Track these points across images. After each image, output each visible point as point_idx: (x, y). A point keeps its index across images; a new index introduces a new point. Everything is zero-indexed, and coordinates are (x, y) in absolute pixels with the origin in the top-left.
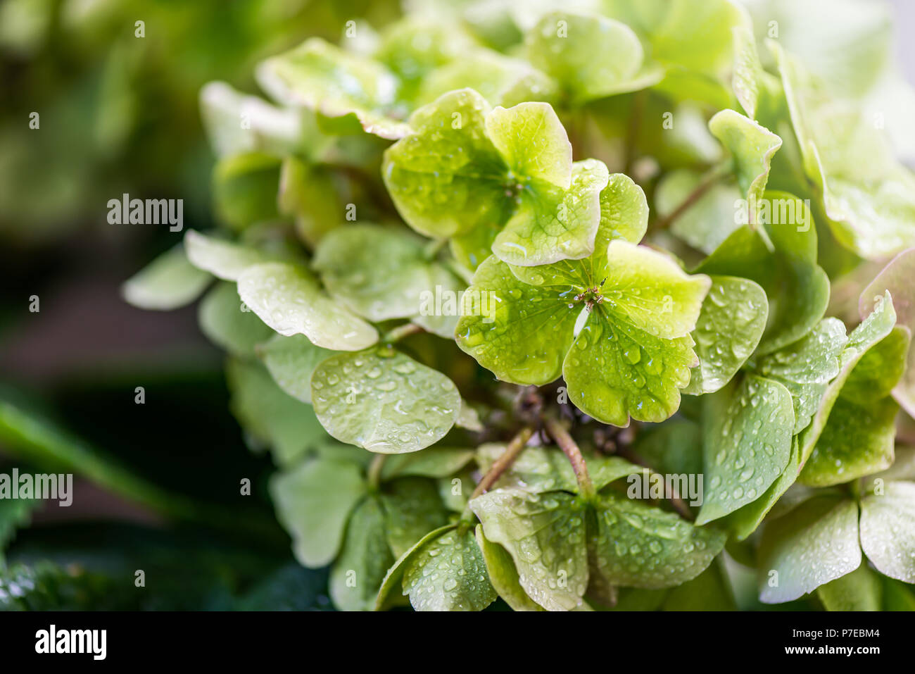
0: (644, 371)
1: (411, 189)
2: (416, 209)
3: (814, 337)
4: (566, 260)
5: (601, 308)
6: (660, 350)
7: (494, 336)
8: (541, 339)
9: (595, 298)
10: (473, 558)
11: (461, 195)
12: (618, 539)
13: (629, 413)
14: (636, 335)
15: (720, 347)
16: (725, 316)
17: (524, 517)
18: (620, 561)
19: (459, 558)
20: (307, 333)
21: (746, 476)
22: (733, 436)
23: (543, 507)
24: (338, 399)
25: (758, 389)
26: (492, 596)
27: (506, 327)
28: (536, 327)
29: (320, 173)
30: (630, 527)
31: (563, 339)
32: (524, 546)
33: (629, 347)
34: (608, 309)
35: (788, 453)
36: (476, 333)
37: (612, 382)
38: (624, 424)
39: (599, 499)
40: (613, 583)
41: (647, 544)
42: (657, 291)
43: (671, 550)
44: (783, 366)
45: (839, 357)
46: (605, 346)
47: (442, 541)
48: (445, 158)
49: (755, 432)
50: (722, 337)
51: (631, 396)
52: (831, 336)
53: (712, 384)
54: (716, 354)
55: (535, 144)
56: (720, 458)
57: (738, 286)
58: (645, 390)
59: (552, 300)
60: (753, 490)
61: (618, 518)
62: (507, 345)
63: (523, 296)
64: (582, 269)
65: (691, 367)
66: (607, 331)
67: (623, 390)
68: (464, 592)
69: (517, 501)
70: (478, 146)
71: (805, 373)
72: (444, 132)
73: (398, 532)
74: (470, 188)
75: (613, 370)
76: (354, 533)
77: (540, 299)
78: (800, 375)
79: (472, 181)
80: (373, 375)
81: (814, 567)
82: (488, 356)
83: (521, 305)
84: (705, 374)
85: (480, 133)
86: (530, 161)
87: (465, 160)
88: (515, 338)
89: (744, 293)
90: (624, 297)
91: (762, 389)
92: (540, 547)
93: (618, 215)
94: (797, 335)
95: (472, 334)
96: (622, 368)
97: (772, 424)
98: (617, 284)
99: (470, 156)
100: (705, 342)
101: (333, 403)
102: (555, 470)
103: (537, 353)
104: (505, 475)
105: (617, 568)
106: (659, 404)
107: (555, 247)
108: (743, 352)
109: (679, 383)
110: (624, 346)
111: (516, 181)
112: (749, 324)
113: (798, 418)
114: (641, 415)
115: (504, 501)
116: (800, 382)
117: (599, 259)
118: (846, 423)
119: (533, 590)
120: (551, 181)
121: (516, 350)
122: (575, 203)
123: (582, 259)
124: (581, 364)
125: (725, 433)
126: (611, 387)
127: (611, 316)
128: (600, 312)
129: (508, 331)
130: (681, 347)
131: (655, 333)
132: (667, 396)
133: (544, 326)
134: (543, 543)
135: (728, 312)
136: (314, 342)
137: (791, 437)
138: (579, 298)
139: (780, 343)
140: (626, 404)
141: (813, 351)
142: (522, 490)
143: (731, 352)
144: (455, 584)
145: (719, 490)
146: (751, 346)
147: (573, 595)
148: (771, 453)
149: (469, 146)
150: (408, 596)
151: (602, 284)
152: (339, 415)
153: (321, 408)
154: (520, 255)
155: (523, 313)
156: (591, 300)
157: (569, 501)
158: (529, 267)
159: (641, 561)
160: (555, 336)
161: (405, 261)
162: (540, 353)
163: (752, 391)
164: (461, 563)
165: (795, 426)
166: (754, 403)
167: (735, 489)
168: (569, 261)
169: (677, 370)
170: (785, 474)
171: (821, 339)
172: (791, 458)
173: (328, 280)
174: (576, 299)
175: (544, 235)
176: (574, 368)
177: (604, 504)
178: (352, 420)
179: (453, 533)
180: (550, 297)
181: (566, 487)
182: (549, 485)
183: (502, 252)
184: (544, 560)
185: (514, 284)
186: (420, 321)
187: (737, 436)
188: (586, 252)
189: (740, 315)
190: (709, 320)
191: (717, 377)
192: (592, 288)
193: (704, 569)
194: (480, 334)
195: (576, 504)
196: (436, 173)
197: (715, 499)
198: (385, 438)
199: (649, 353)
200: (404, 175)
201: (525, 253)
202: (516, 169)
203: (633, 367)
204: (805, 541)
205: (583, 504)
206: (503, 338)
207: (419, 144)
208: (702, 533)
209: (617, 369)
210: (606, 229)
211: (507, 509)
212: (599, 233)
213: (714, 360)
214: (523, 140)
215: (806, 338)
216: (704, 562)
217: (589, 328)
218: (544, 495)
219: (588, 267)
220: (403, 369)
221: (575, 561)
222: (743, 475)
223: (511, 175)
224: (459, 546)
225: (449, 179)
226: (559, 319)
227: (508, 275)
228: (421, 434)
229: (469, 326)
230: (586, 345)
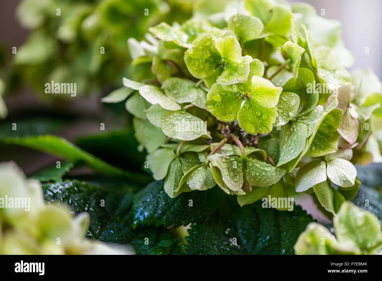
0: (262, 118)
1: (193, 63)
2: (194, 70)
3: (314, 111)
4: (239, 83)
5: (249, 99)
6: (267, 112)
7: (216, 106)
8: (231, 108)
9: (247, 96)
10: (208, 173)
11: (207, 66)
12: (253, 170)
13: (257, 130)
14: (260, 107)
15: (285, 112)
16: (287, 104)
17: (224, 162)
18: (253, 177)
19: (204, 173)
20: (160, 103)
21: (292, 151)
22: (288, 140)
23: (230, 160)
24: (168, 125)
25: (296, 126)
26: (214, 184)
27: (220, 104)
28: (229, 104)
29: (164, 62)
30: (257, 167)
31: (237, 108)
32: (224, 170)
33: (257, 111)
34: (251, 99)
35: (305, 144)
36: (211, 105)
37: (252, 121)
38: (255, 134)
39: (247, 158)
40: (251, 184)
41: (261, 172)
42: (266, 93)
43: (268, 174)
44: (304, 119)
45: (321, 115)
46: (250, 111)
47: (199, 169)
48: (203, 54)
49: (295, 138)
50: (286, 109)
51: (258, 126)
52: (319, 110)
53: (282, 123)
54: (284, 115)
55: (230, 49)
56: (284, 147)
57: (291, 95)
58: (262, 124)
59: (234, 96)
60: (294, 156)
61: (253, 164)
62: (220, 109)
63: (226, 95)
64: (244, 87)
65: (276, 116)
66: (251, 106)
67: (255, 124)
68: (206, 183)
69: (222, 157)
70: (213, 51)
71: (311, 121)
72: (203, 46)
73: (185, 168)
74: (210, 64)
75: (252, 118)
76: (171, 169)
77: (231, 96)
78: (309, 122)
79: (211, 61)
80: (179, 118)
81: (312, 180)
82: (215, 112)
83: (225, 97)
84: (280, 120)
85: (214, 47)
86: (229, 55)
87: (209, 55)
88: (223, 107)
89: (293, 97)
90: (256, 95)
91: (297, 126)
92: (229, 172)
93: (255, 70)
94: (309, 111)
95: (210, 105)
96: (255, 117)
97: (300, 135)
98: (254, 91)
99: (210, 54)
100: (280, 111)
101: (167, 126)
102: (234, 149)
103: (229, 112)
104: (218, 150)
105: (252, 180)
106: (266, 128)
107: (236, 79)
108: (292, 114)
109: (272, 122)
110: (256, 110)
111: (224, 62)
112: (294, 106)
113: (308, 133)
114: (261, 131)
115: (218, 157)
116: (309, 123)
117: (249, 83)
118: (323, 140)
119: (227, 182)
120: (235, 61)
121: (223, 111)
122: (242, 67)
123: (244, 83)
124: (243, 116)
125: (286, 140)
126: (252, 123)
127: (252, 101)
128: (249, 100)
129: (221, 105)
130: (273, 110)
131: (265, 106)
132: (269, 126)
133: (232, 104)
134: (230, 171)
135: (288, 102)
136: (162, 107)
137: (306, 139)
138: (243, 95)
139: (303, 114)
140: (256, 127)
141: (313, 115)
142: (223, 155)
143: (288, 114)
144: (203, 180)
145: (284, 156)
146: (294, 112)
147: (239, 187)
148: (300, 144)
149: (210, 51)
150: (188, 184)
151: (250, 91)
152: (169, 129)
153: (163, 127)
154: (225, 82)
155: (226, 100)
156: (246, 96)
157: (238, 158)
158: (228, 86)
159: (259, 178)
160: (235, 107)
161: (189, 88)
162: (230, 113)
163: (294, 127)
164: (205, 175)
165: (307, 135)
166: (295, 130)
167: (289, 155)
168: (240, 83)
169: (272, 118)
170: (304, 150)
171: (316, 111)
172: (306, 145)
173: (166, 92)
174: (242, 96)
175: (233, 76)
176: (241, 117)
177: (249, 160)
178: (173, 131)
179: (202, 167)
180: (234, 95)
181: (237, 154)
182: (232, 153)
183: (220, 81)
184: (230, 175)
185: (223, 91)
186: (194, 104)
187: (290, 140)
188: (245, 81)
189: (291, 103)
190: (282, 105)
191: (284, 121)
192: (247, 92)
193: (279, 180)
194: (212, 105)
195: (240, 159)
196: (200, 59)
197: (283, 159)
198: (182, 136)
199: (263, 112)
200: (190, 59)
201: (227, 81)
202: (224, 59)
203: (258, 117)
204: (310, 173)
205: (242, 159)
206: (219, 107)
207: (195, 50)
208: (278, 169)
209: (254, 118)
210: (251, 74)
211: (219, 159)
212: (249, 76)
213: (283, 116)
214: (227, 48)
215: (311, 111)
216: (279, 178)
217: (245, 105)
218: (230, 156)
219: (246, 86)
220: (188, 117)
221: (239, 177)
222: (291, 151)
223: (223, 60)
224: (204, 170)
225: (204, 61)
226: (236, 102)
227: (221, 88)
228: (194, 135)
229: (209, 103)
230: (244, 110)
